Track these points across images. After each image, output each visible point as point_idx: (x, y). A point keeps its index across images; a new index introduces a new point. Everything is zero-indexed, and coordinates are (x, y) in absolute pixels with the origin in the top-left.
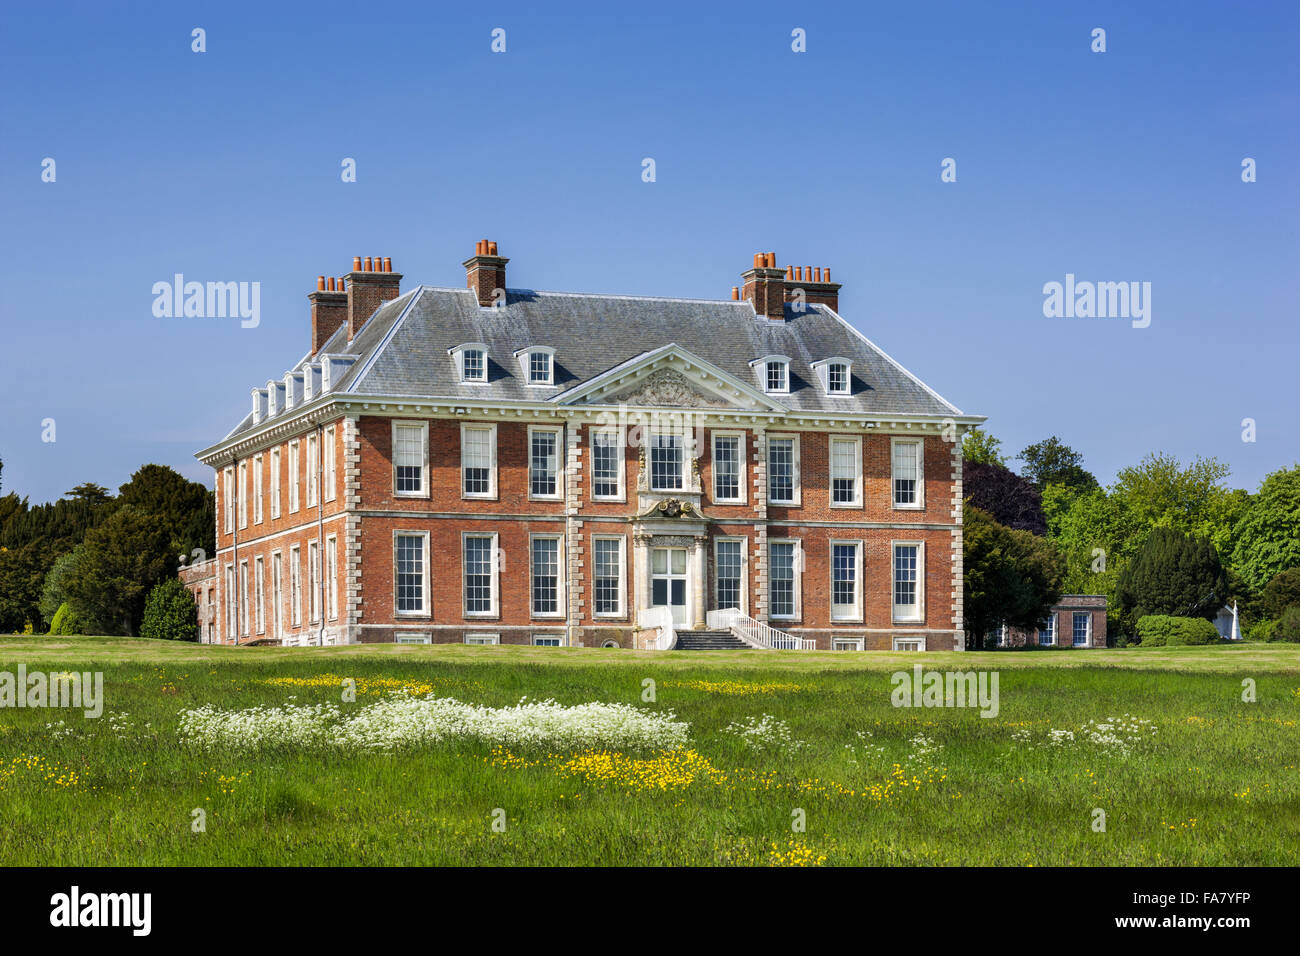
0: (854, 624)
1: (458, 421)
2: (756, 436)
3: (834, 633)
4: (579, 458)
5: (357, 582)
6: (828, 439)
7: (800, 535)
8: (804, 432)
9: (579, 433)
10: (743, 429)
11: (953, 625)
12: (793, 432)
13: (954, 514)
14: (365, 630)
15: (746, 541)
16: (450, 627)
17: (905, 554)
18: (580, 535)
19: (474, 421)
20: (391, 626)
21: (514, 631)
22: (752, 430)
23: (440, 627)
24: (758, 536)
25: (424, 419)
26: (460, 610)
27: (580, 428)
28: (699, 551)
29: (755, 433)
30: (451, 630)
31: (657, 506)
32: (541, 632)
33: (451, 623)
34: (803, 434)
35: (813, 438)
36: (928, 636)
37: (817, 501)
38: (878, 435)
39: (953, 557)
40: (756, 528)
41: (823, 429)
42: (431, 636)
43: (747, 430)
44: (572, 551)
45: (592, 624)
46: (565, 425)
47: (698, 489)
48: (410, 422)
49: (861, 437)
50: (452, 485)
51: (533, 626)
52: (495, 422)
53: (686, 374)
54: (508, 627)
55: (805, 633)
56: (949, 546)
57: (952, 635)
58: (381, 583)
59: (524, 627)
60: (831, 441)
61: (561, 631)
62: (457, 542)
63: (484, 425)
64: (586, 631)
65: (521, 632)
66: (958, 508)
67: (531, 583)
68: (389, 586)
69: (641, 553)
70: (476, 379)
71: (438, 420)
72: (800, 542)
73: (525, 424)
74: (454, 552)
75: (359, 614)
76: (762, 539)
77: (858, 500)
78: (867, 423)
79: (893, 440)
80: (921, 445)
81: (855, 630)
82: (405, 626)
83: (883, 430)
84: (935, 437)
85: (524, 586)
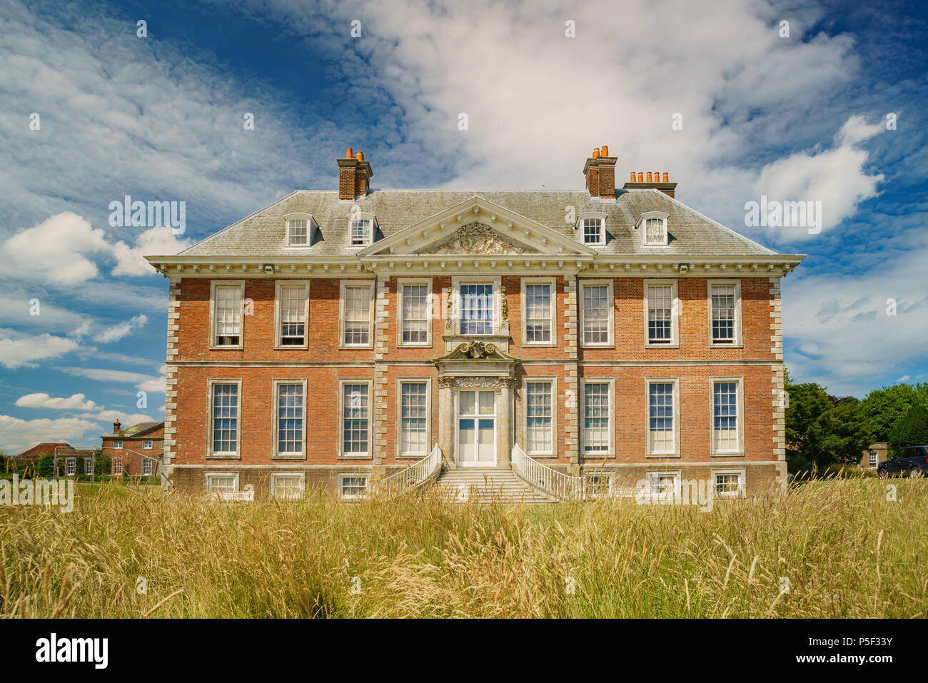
0: (672, 458)
1: (274, 280)
2: (567, 282)
3: (649, 467)
4: (387, 308)
5: (172, 426)
6: (642, 284)
7: (615, 374)
8: (618, 278)
9: (387, 284)
10: (553, 276)
12: (607, 278)
13: (773, 350)
14: (178, 471)
15: (555, 381)
16: (258, 466)
17: (725, 387)
18: (384, 379)
19: (289, 279)
20: (201, 466)
21: (319, 470)
22: (563, 276)
23: (248, 467)
24: (568, 375)
25: (241, 279)
26: (270, 450)
27: (388, 280)
28: (505, 391)
29: (565, 279)
30: (257, 470)
31: (459, 347)
32: (345, 470)
33: (260, 463)
34: (616, 280)
35: (627, 284)
36: (747, 467)
37: (631, 341)
38: (694, 278)
39: (774, 392)
40: (567, 367)
41: (638, 274)
42: (238, 475)
43: (557, 276)
44: (377, 393)
45: (395, 463)
46: (376, 279)
47: (505, 333)
48: (228, 282)
49: (676, 281)
50: (265, 337)
51: (341, 466)
52: (308, 279)
53: (494, 227)
54: (314, 467)
55: (619, 468)
56: (769, 382)
57: (774, 466)
58: (195, 427)
59: (330, 467)
60: (646, 286)
61: (367, 469)
62: (269, 388)
63: (297, 282)
64: (388, 469)
65: (327, 472)
66: (777, 344)
67: (341, 426)
68: (203, 430)
69: (444, 394)
70: (300, 245)
71: (254, 279)
72: (613, 382)
73: (339, 280)
74: (266, 397)
75: (173, 455)
76: (572, 378)
77: (674, 340)
78: (680, 265)
79: (710, 282)
80: (739, 286)
81: (672, 464)
82: (215, 466)
83: (699, 273)
84: (754, 280)
85: (334, 428)
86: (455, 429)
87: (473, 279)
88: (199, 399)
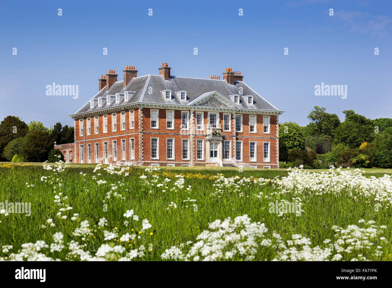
0: (255, 162)
1: (165, 109)
4: (193, 119)
7: (243, 140)
9: (193, 113)
10: (230, 113)
11: (277, 163)
12: (241, 114)
13: (277, 135)
14: (144, 163)
15: (231, 141)
17: (266, 144)
18: (194, 139)
19: (169, 109)
20: (150, 162)
21: (178, 163)
23: (161, 162)
25: (158, 109)
26: (165, 158)
28: (221, 143)
29: (233, 114)
30: (164, 163)
31: (212, 132)
32: (184, 163)
33: (164, 161)
34: (243, 114)
35: (245, 116)
36: (271, 166)
37: (246, 131)
38: (260, 115)
39: (277, 146)
40: (233, 138)
41: (248, 113)
42: (159, 164)
44: (191, 143)
46: (190, 111)
47: (220, 128)
48: (154, 110)
49: (256, 115)
50: (164, 126)
51: (182, 162)
52: (174, 110)
53: (218, 99)
54: (177, 162)
56: (276, 143)
57: (276, 165)
58: (148, 151)
59: (181, 162)
60: (250, 116)
61: (189, 163)
62: (165, 140)
63: (171, 111)
64: (195, 163)
65: (180, 163)
66: (278, 133)
67: (182, 151)
68: (150, 151)
69: (208, 144)
70: (169, 99)
71: (161, 109)
72: (242, 142)
73: (181, 111)
74: (165, 143)
75: (143, 158)
76: (235, 141)
77: (255, 131)
78: (258, 112)
79: (263, 116)
80: (270, 117)
81: (255, 164)
82: (154, 162)
84: (273, 116)
86: (210, 153)
87: (213, 113)
88: (148, 143)
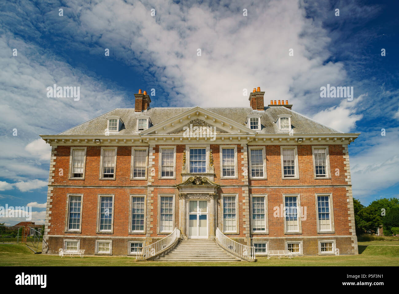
0: (297, 234)
1: (100, 147)
2: (243, 147)
3: (286, 239)
4: (154, 160)
5: (49, 216)
6: (280, 148)
7: (267, 192)
8: (268, 146)
9: (154, 149)
10: (236, 145)
11: (351, 233)
12: (262, 146)
13: (346, 180)
14: (50, 238)
15: (237, 196)
16: (89, 237)
17: (323, 199)
18: (152, 194)
19: (107, 146)
20: (62, 236)
21: (119, 239)
22: (240, 145)
23: (85, 237)
24: (244, 193)
25: (85, 146)
26: (96, 229)
27: (155, 147)
28: (212, 201)
29: (242, 146)
30: (89, 239)
31: (189, 179)
32: (132, 239)
33: (90, 235)
34: (267, 146)
35: (272, 148)
36: (337, 239)
37: (275, 176)
38: (305, 145)
39: (348, 200)
40: (243, 189)
41: (278, 144)
42: (80, 240)
43: (238, 145)
44: (148, 201)
45: (157, 236)
46: (149, 146)
47: (212, 172)
48: (78, 148)
49: (296, 147)
50: (95, 174)
51: (130, 237)
52: (117, 146)
53: (206, 121)
54: (117, 237)
55: (271, 239)
56: (345, 195)
57: (350, 238)
58: (60, 217)
59: (125, 237)
60: (281, 149)
61: (142, 239)
62: (96, 199)
63: (112, 148)
64: (153, 239)
65: (123, 240)
66: (348, 177)
67: (130, 217)
68: (64, 218)
70: (114, 131)
71: (91, 146)
72: (266, 196)
73: (131, 147)
74: (94, 203)
75: (49, 230)
76: (246, 194)
77: (296, 175)
78: (298, 139)
79: (313, 147)
80: (327, 149)
81: (298, 237)
82: (68, 236)
83: (308, 143)
84: (335, 146)
85: (127, 218)
86: (187, 220)
87: (196, 146)
88: (63, 203)
